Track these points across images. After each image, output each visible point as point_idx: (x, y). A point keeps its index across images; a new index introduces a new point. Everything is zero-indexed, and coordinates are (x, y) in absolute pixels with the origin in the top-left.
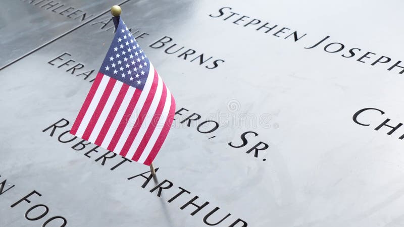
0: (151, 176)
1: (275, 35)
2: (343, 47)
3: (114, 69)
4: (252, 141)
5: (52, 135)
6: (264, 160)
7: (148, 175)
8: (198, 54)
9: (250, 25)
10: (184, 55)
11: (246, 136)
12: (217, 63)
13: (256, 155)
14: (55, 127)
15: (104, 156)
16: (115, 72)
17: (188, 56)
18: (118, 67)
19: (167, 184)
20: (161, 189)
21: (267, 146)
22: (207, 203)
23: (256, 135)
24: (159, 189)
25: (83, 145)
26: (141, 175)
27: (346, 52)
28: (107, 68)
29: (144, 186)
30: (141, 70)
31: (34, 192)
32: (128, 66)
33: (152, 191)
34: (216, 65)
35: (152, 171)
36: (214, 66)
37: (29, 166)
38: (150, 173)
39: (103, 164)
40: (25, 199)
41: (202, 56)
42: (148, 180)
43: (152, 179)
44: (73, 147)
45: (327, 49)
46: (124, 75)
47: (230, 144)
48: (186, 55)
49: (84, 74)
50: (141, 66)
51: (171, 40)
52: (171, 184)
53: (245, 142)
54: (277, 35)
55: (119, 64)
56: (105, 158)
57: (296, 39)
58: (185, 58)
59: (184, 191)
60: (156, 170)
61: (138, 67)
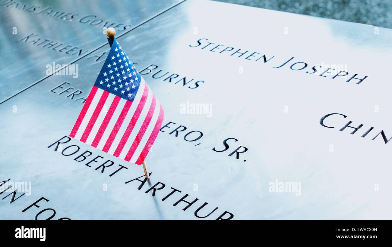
0: (146, 179)
1: (247, 58)
2: (306, 65)
3: (107, 83)
4: (233, 146)
5: (56, 150)
6: (245, 161)
7: (143, 179)
8: (181, 77)
9: (224, 51)
10: (169, 78)
11: (227, 142)
12: (198, 83)
13: (238, 157)
14: (59, 143)
15: (103, 165)
16: (109, 86)
17: (172, 79)
18: (111, 82)
19: (160, 186)
20: (155, 190)
21: (246, 149)
22: (197, 200)
23: (236, 140)
24: (153, 190)
25: (84, 157)
26: (137, 179)
27: (309, 69)
28: (101, 83)
29: (140, 188)
30: (132, 84)
31: (43, 198)
32: (120, 81)
33: (147, 192)
34: (197, 86)
35: (146, 175)
36: (196, 86)
37: (37, 177)
38: (145, 177)
39: (102, 172)
40: (34, 204)
41: (184, 79)
42: (143, 183)
43: (147, 182)
44: (75, 159)
45: (292, 68)
46: (116, 89)
47: (214, 149)
48: (171, 79)
49: (82, 98)
50: (132, 81)
51: (157, 67)
52: (164, 186)
53: (227, 147)
54: (248, 58)
55: (112, 79)
56: (104, 167)
57: (265, 61)
58: (170, 81)
59: (175, 190)
60: (150, 174)
61: (129, 82)
